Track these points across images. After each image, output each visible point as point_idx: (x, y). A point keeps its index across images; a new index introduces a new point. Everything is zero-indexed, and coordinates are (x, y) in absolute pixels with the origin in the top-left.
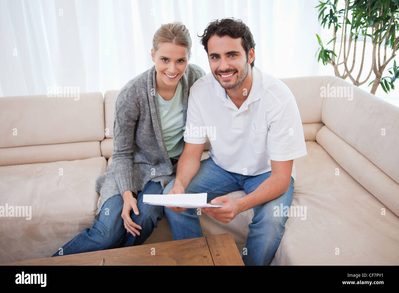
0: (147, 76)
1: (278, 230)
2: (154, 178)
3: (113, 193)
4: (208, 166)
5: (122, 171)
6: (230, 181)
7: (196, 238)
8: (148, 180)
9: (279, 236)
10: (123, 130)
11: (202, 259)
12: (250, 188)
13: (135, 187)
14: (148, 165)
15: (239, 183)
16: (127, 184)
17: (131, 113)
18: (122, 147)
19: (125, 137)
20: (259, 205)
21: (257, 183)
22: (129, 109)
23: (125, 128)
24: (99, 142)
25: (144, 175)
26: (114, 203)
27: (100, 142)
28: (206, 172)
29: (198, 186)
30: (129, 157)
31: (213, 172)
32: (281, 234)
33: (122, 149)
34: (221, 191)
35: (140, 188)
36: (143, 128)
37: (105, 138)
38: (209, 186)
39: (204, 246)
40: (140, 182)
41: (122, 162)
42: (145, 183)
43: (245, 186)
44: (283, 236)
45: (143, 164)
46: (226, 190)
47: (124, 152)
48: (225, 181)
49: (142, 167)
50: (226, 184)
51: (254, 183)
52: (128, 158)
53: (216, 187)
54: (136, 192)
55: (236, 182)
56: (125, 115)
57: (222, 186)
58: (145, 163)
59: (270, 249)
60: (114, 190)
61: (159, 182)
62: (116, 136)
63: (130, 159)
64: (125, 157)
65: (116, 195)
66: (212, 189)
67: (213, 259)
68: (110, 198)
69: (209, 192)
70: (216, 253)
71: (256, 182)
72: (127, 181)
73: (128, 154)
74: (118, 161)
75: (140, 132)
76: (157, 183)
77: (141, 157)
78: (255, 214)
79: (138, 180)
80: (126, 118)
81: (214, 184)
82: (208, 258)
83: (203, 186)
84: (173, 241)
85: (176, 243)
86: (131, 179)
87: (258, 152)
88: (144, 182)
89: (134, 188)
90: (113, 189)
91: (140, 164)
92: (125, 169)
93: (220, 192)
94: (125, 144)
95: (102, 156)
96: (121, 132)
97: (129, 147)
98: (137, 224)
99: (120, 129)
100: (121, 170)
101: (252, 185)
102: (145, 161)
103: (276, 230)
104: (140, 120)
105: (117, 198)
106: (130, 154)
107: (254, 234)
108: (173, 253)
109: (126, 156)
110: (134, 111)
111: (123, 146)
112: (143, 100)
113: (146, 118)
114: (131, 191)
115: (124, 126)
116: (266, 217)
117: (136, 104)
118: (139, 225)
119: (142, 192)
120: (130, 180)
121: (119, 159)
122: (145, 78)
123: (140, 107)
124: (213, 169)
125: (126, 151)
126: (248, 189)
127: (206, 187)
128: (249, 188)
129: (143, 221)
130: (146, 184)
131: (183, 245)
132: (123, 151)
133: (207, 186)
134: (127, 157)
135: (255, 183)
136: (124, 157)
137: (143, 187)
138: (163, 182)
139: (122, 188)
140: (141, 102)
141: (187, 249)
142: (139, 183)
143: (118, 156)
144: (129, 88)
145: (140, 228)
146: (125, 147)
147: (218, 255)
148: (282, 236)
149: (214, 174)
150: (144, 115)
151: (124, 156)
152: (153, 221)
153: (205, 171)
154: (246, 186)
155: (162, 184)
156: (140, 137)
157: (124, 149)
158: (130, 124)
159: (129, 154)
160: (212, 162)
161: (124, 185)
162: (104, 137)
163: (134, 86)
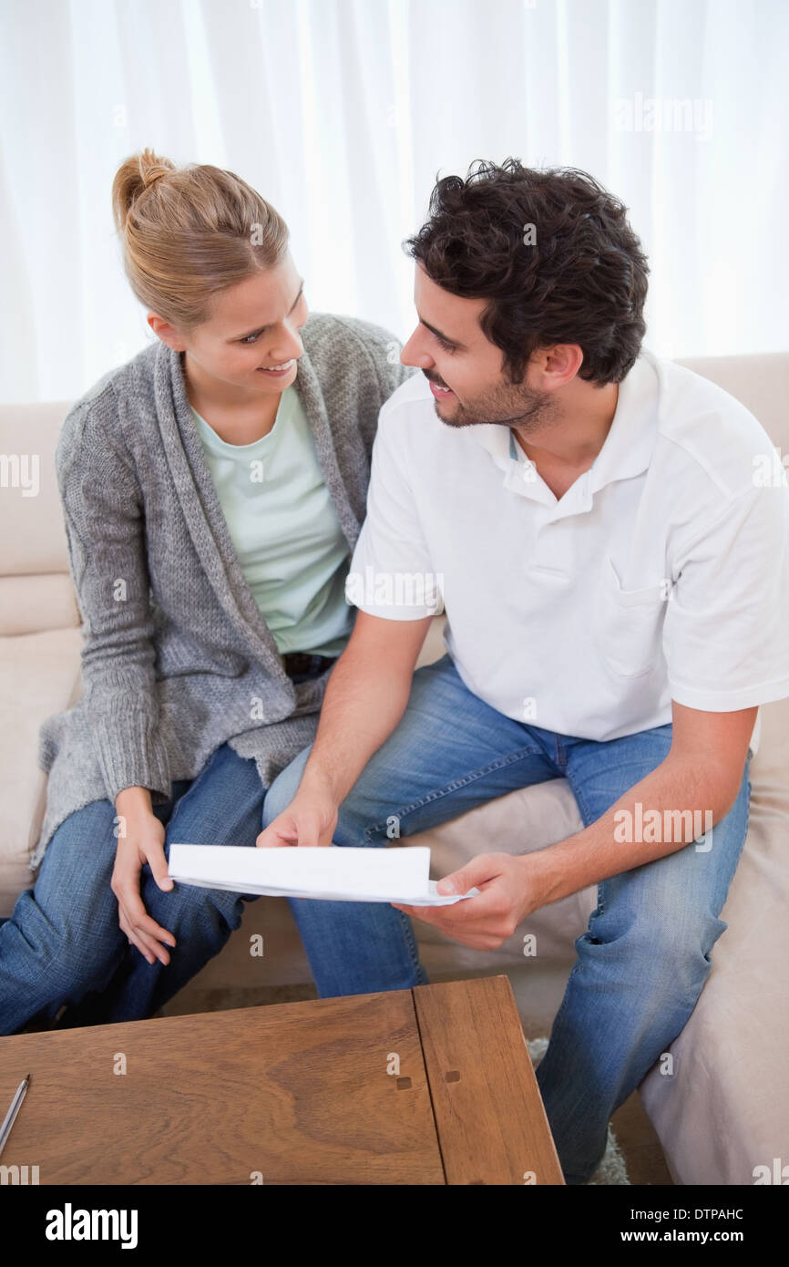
1: (685, 976)
2: (238, 735)
3: (84, 794)
4: (440, 695)
5: (109, 715)
6: (516, 750)
7: (376, 995)
8: (219, 739)
9: (688, 995)
10: (94, 556)
11: (392, 1090)
12: (588, 784)
13: (161, 770)
14: (218, 680)
15: (552, 757)
16: (127, 765)
17: (105, 492)
18: (104, 620)
19: (103, 579)
20: (617, 875)
21: (616, 768)
22: (96, 476)
23: (100, 546)
25: (202, 717)
26: (88, 833)
28: (430, 718)
29: (397, 779)
30: (134, 657)
31: (453, 718)
32: (696, 987)
33: (104, 627)
34: (484, 786)
35: (185, 769)
36: (165, 546)
38: (439, 774)
39: (401, 1033)
40: (187, 746)
41: (109, 681)
42: (208, 751)
43: (572, 770)
44: (702, 995)
45: (201, 678)
46: (500, 782)
47: (114, 638)
48: (500, 751)
49: (196, 690)
50: (501, 761)
51: (604, 768)
52: (134, 662)
53: (465, 774)
54: (165, 786)
55: (541, 752)
56: (87, 498)
57: (486, 770)
58: (207, 673)
59: (651, 1034)
60: (89, 781)
61: (253, 761)
63: (143, 663)
64: (120, 659)
65: (92, 802)
66: (448, 783)
67: (433, 1092)
68: (75, 812)
69: (438, 794)
70: (446, 1067)
71: (609, 766)
72: (126, 751)
73: (129, 643)
74: (96, 677)
75: (159, 563)
76: (244, 759)
77: (189, 652)
78: (599, 902)
79: (180, 739)
80: (91, 507)
81: (454, 765)
82: (414, 1087)
83: (413, 773)
84: (289, 1005)
85: (300, 1013)
86: (142, 740)
87: (627, 669)
88: (203, 743)
89: (158, 773)
90: (88, 777)
91: (187, 679)
92: (120, 705)
93: (479, 792)
94: (111, 607)
96: (87, 560)
97: (129, 617)
98: (162, 925)
99: (85, 552)
100: (108, 710)
101: (598, 775)
102: (203, 664)
103: (675, 976)
104: (148, 518)
105: (100, 812)
106: (140, 645)
107: (595, 981)
108: (286, 1059)
109: (123, 653)
110: (114, 481)
111: (107, 613)
112: (143, 441)
113: (166, 509)
114: (145, 788)
115: (93, 541)
116: (639, 929)
118: (169, 930)
119: (194, 786)
120: (137, 744)
121: (97, 670)
123: (136, 467)
124: (455, 708)
125: (122, 633)
126: (579, 785)
127: (426, 777)
128: (585, 781)
129: (182, 914)
130: (210, 756)
131: (327, 1022)
132: (109, 632)
133: (430, 776)
134: (125, 657)
135: (609, 770)
136: (116, 660)
137: (198, 766)
138: (266, 761)
139: (112, 779)
140: (137, 451)
141: (341, 1041)
142: (184, 749)
143: (98, 658)
145: (170, 941)
146: (112, 616)
147: (453, 1076)
148: (698, 994)
149: (458, 727)
150: (157, 497)
151: (118, 655)
152: (221, 910)
153: (426, 717)
154: (576, 770)
155: (262, 771)
156: (163, 581)
157: (113, 624)
158: (111, 529)
159: (134, 642)
160: (455, 680)
161: (115, 769)
163: (110, 393)
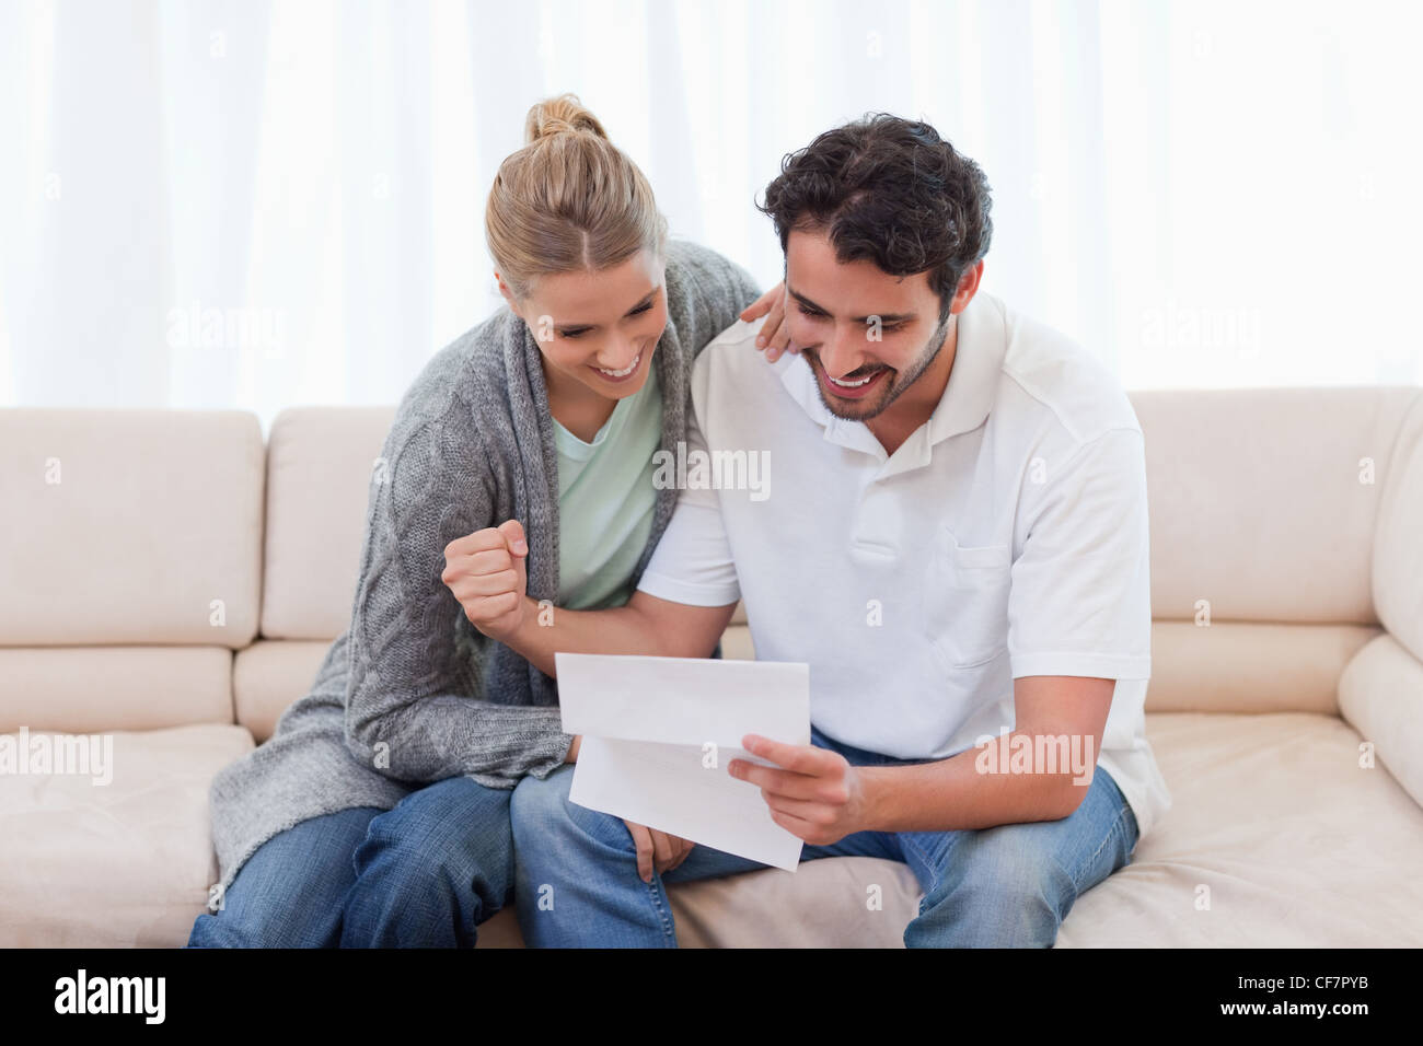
0: (502, 354)
24: (226, 656)
27: (235, 653)
37: (260, 638)
62: (377, 648)
87: (964, 655)
95: (236, 722)
117: (485, 481)
122: (494, 364)
144: (437, 416)
162: (251, 632)
163: (461, 405)
